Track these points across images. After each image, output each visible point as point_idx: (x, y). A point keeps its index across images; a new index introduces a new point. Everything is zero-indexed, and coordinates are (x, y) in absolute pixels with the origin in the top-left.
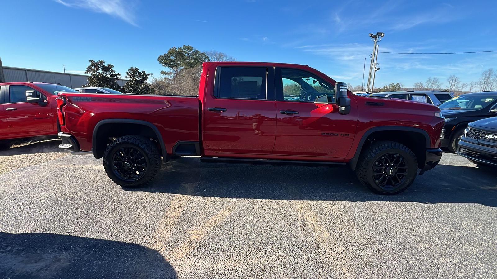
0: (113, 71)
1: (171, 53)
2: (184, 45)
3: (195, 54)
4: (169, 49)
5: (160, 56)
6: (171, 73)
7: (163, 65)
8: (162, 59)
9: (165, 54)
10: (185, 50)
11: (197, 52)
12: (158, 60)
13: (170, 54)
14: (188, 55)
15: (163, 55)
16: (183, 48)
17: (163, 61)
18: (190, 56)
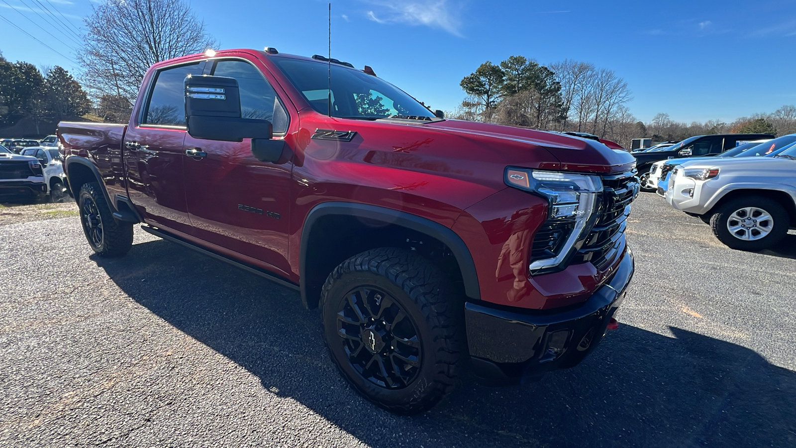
0: (381, 106)
1: (482, 71)
2: (511, 57)
3: (529, 70)
4: (480, 66)
5: (465, 78)
6: (479, 104)
7: (468, 93)
8: (466, 83)
9: (472, 75)
10: (513, 64)
11: (533, 66)
12: (461, 85)
13: (480, 73)
14: (517, 73)
15: (469, 75)
16: (510, 62)
17: (467, 85)
18: (519, 74)
